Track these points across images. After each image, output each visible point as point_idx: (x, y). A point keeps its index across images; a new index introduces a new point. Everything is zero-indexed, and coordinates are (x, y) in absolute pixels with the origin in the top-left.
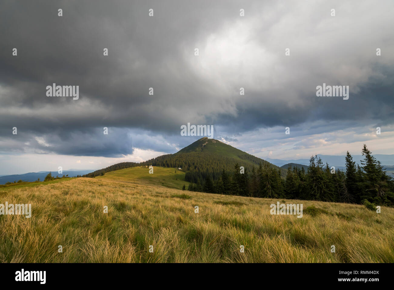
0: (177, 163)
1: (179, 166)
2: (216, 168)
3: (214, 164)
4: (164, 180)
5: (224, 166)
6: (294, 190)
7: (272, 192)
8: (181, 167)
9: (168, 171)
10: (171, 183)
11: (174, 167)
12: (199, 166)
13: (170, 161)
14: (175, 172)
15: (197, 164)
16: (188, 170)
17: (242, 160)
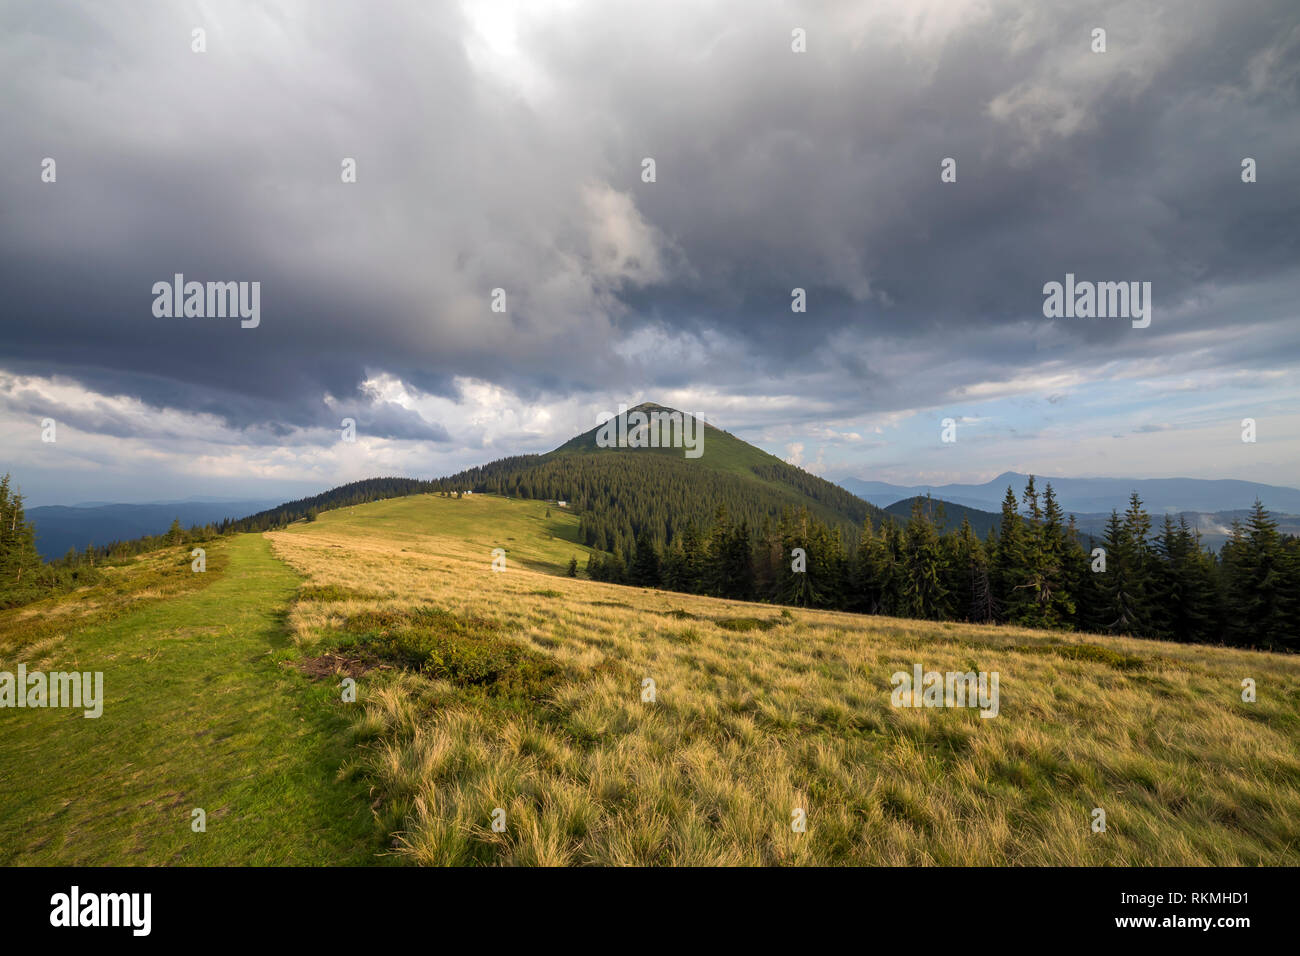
0: (555, 484)
1: (561, 497)
2: (678, 505)
3: (672, 491)
4: (510, 539)
5: (704, 501)
6: (870, 584)
7: (807, 587)
8: (566, 498)
9: (524, 509)
10: (533, 551)
11: (544, 498)
12: (623, 496)
13: (531, 478)
14: (548, 515)
15: (618, 492)
16: (588, 509)
17: (763, 482)
